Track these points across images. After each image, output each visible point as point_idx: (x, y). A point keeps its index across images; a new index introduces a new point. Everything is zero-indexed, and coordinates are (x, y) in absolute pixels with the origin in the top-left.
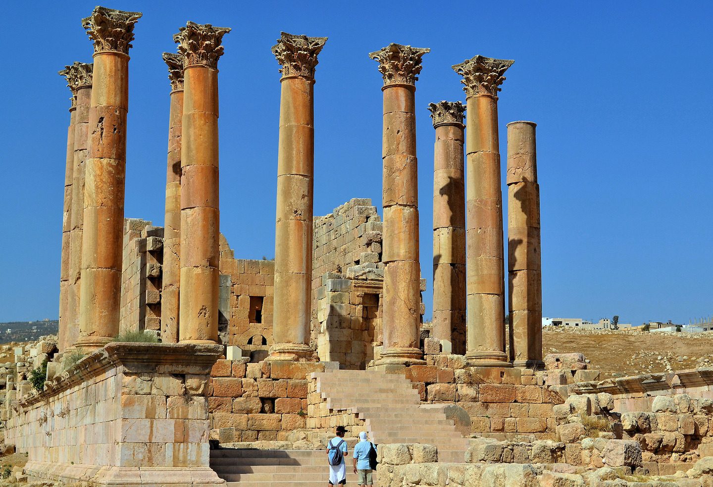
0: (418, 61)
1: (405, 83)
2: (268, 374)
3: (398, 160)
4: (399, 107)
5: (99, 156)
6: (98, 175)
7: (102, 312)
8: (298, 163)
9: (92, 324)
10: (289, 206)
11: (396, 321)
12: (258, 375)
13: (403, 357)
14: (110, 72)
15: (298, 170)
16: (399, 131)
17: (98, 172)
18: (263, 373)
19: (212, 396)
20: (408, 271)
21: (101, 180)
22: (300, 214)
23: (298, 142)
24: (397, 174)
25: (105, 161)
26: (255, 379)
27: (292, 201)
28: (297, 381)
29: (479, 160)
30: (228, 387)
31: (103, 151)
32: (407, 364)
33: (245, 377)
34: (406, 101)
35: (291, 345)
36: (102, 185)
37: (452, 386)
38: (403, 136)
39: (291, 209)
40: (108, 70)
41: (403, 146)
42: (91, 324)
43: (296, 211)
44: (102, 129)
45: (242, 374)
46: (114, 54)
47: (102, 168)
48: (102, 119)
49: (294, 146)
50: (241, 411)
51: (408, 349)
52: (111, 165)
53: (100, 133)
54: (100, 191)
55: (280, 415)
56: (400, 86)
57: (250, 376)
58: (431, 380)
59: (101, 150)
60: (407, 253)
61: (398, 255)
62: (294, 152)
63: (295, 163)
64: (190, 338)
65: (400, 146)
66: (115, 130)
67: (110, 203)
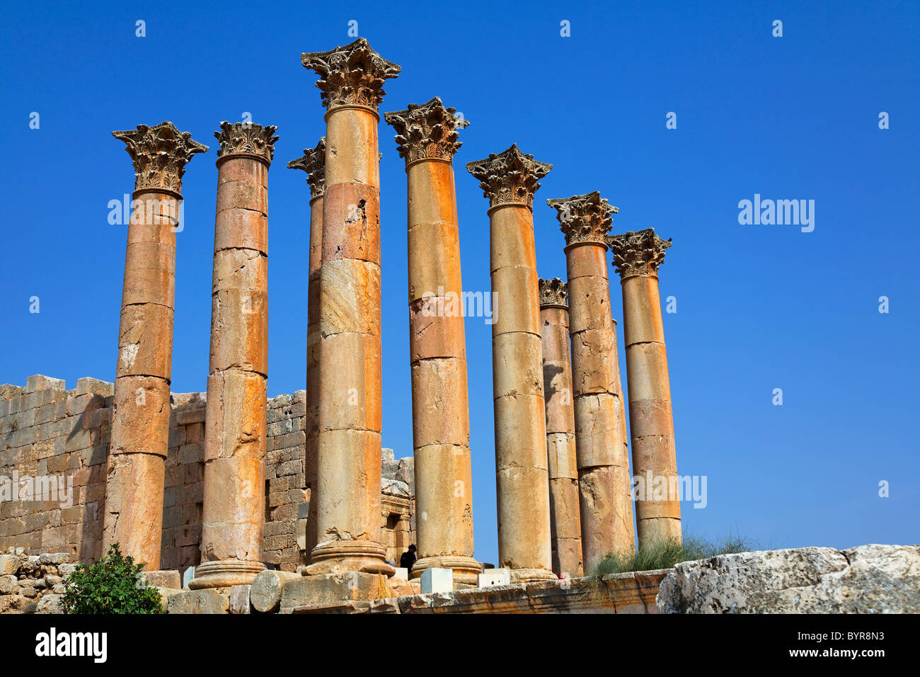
3: (605, 336)
5: (361, 257)
6: (362, 286)
7: (373, 502)
8: (534, 319)
9: (361, 520)
10: (528, 375)
11: (617, 546)
14: (370, 137)
15: (535, 328)
17: (362, 281)
22: (541, 388)
25: (370, 267)
27: (531, 368)
29: (654, 351)
31: (367, 250)
34: (605, 265)
36: (367, 301)
38: (607, 308)
39: (533, 380)
40: (366, 133)
42: (358, 520)
44: (364, 217)
47: (366, 274)
48: (363, 202)
49: (529, 295)
52: (376, 275)
54: (366, 310)
59: (364, 249)
60: (621, 457)
62: (530, 304)
63: (531, 318)
64: (453, 553)
65: (605, 319)
66: (377, 223)
67: (377, 331)
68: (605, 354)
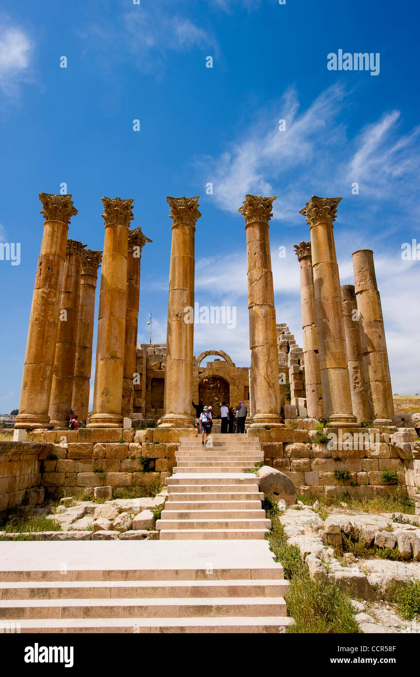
0: (270, 206)
1: (259, 221)
2: (150, 440)
3: (255, 273)
4: (255, 237)
5: (37, 287)
6: (37, 300)
7: (30, 396)
8: (179, 281)
10: (172, 312)
11: (259, 393)
12: (143, 440)
13: (265, 421)
14: (49, 233)
15: (179, 286)
16: (255, 253)
17: (37, 298)
18: (147, 438)
19: (105, 458)
20: (266, 353)
21: (38, 303)
22: (181, 317)
23: (179, 267)
24: (255, 283)
25: (40, 291)
26: (141, 444)
28: (173, 444)
29: (320, 268)
30: (117, 450)
32: (267, 428)
33: (133, 441)
34: (261, 232)
35: (172, 415)
36: (38, 306)
37: (307, 445)
38: (259, 256)
39: (174, 314)
40: (48, 232)
41: (258, 264)
43: (177, 315)
44: (41, 270)
45: (130, 439)
46: (53, 222)
47: (38, 295)
48: (41, 263)
49: (176, 270)
50: (127, 470)
51: (268, 415)
52: (43, 292)
53: (39, 272)
54: (36, 310)
55: (159, 473)
56: (256, 223)
57: (136, 441)
58: (287, 441)
59: (39, 284)
60: (265, 340)
61: (258, 342)
62: (176, 274)
63: (177, 281)
66: (49, 269)
67: (42, 318)
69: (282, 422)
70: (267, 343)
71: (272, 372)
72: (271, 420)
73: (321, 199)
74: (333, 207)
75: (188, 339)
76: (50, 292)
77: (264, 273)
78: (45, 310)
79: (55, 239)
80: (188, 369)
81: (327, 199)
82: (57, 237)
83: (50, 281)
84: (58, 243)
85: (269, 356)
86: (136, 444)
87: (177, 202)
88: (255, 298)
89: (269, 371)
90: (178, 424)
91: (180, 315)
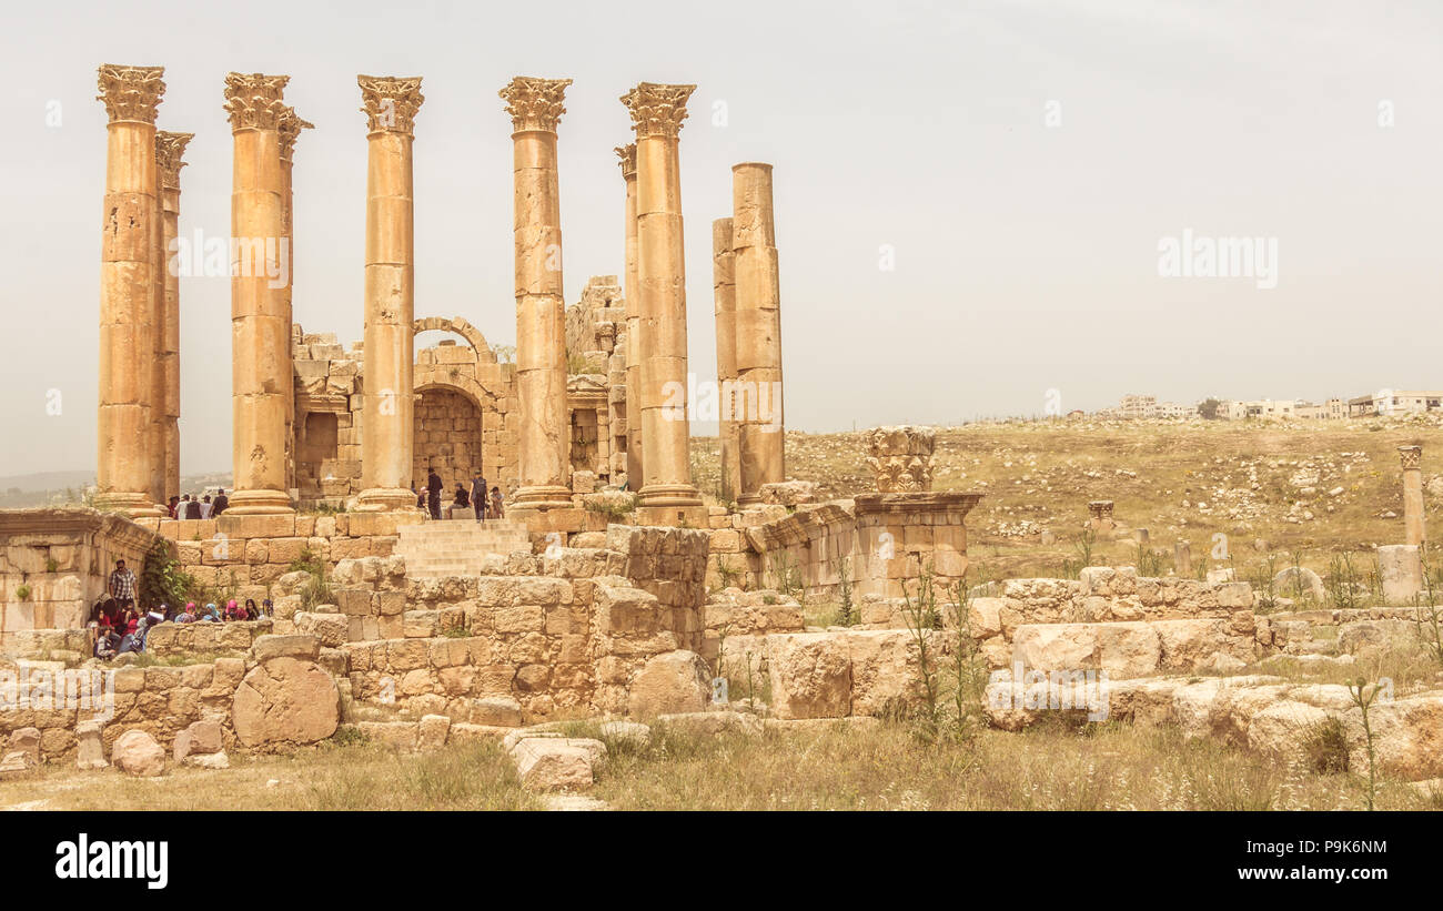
0: (559, 97)
1: (538, 129)
2: (345, 531)
3: (529, 233)
4: (531, 162)
5: (112, 259)
6: (112, 283)
8: (385, 248)
10: (374, 306)
11: (530, 452)
12: (331, 532)
13: (538, 499)
14: (124, 148)
15: (385, 258)
16: (530, 194)
17: (112, 280)
18: (337, 530)
19: (267, 562)
20: (544, 383)
21: (115, 289)
22: (390, 317)
23: (385, 220)
25: (121, 265)
26: (328, 538)
27: (379, 299)
28: (385, 538)
29: (650, 224)
30: (287, 550)
31: (117, 252)
32: (543, 509)
33: (314, 535)
34: (540, 152)
35: (380, 490)
36: (117, 296)
38: (537, 201)
39: (377, 311)
40: (122, 145)
41: (536, 215)
43: (384, 314)
44: (116, 223)
45: (308, 532)
46: (130, 124)
47: (115, 274)
48: (115, 210)
49: (379, 226)
51: (545, 488)
52: (128, 270)
53: (113, 228)
54: (115, 304)
56: (531, 132)
57: (320, 534)
58: (577, 528)
59: (114, 252)
60: (543, 359)
61: (531, 363)
62: (381, 234)
63: (381, 248)
64: (243, 488)
65: (531, 216)
66: (132, 223)
67: (128, 320)
68: (528, 252)
69: (570, 500)
70: (547, 365)
71: (554, 415)
72: (548, 496)
73: (657, 86)
74: (680, 103)
75: (405, 357)
76: (137, 268)
77: (544, 233)
78: (132, 303)
79: (137, 160)
80: (406, 411)
81: (669, 87)
82: (141, 155)
83: (137, 247)
84: (144, 168)
85: (549, 388)
86: (322, 540)
87: (378, 85)
88: (528, 281)
89: (549, 415)
90: (392, 504)
91: (389, 314)
